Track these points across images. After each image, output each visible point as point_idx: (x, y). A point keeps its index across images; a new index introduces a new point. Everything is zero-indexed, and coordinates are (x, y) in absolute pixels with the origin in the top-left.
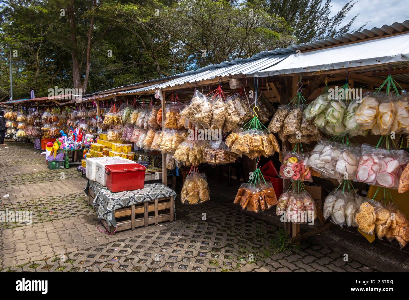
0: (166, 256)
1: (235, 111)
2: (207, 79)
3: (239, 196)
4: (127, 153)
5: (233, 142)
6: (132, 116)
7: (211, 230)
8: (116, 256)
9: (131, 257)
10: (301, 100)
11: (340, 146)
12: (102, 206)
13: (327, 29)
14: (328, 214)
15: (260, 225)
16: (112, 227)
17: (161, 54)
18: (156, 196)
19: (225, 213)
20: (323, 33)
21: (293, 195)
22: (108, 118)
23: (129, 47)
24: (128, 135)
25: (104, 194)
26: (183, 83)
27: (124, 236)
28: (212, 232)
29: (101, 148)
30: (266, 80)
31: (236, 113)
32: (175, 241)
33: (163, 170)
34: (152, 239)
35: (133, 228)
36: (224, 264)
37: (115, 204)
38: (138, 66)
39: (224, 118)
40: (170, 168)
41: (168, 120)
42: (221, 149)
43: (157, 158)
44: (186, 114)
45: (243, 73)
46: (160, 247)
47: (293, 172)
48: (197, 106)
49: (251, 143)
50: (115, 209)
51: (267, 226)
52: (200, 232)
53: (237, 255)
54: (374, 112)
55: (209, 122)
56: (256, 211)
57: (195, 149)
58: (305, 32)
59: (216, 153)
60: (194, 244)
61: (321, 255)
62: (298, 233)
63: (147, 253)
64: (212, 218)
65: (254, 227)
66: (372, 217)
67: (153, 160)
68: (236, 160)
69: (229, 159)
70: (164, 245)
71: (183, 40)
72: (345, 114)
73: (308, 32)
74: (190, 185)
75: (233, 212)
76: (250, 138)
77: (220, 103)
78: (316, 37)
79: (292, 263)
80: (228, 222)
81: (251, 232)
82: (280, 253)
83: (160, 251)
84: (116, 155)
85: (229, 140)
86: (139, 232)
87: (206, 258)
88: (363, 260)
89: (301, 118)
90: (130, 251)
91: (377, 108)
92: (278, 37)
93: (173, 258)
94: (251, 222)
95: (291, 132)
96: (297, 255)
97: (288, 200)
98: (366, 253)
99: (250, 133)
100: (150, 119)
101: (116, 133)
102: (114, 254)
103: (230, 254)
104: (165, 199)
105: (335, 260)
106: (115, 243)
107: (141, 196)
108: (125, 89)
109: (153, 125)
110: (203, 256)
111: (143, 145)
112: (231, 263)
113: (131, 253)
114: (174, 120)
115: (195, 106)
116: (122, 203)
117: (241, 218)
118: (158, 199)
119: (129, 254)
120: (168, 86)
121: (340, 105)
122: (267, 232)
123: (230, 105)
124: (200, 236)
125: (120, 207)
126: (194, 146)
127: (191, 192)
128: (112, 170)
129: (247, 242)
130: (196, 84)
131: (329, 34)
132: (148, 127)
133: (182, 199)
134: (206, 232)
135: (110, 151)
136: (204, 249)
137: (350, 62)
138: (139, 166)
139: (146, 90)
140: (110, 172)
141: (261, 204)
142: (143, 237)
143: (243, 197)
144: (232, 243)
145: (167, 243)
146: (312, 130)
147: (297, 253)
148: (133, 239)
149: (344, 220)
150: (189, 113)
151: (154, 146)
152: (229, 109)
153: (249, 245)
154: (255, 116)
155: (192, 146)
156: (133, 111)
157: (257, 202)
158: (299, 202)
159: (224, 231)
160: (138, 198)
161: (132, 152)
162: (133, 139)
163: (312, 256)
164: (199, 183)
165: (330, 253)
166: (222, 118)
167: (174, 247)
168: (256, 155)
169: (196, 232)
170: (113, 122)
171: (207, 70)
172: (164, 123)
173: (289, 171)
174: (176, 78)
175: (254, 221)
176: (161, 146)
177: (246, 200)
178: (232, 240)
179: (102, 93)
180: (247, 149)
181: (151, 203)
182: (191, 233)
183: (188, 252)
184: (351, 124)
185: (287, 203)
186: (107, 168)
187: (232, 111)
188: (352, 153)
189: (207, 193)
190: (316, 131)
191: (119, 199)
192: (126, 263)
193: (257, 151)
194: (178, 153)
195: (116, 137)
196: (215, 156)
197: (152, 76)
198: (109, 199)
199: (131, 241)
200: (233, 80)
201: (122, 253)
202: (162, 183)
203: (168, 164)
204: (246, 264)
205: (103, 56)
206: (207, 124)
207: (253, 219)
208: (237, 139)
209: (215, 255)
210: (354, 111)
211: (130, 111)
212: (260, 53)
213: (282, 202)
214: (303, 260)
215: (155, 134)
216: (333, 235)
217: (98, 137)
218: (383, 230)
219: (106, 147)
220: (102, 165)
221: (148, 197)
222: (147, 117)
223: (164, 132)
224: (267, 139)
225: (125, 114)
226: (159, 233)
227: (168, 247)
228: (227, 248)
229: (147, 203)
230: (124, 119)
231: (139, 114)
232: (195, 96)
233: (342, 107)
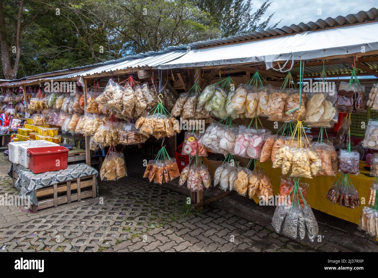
0: (84, 227)
1: (143, 98)
2: (121, 69)
3: (148, 171)
4: (54, 136)
5: (141, 125)
6: (57, 102)
7: (129, 203)
8: (36, 231)
9: (50, 230)
10: (197, 89)
11: (225, 127)
12: (24, 187)
13: (249, 24)
14: (218, 181)
15: (173, 196)
16: (34, 206)
17: (96, 41)
18: (78, 175)
19: (144, 188)
20: (245, 27)
21: (192, 168)
22: (33, 103)
23: (62, 32)
24: (54, 119)
25: (26, 175)
26: (101, 72)
27: (46, 213)
28: (131, 204)
29: (28, 132)
30: (172, 71)
31: (144, 99)
32: (95, 214)
33: (86, 151)
34: (73, 214)
35: (56, 205)
36: (135, 230)
37: (37, 184)
38: (73, 51)
39: (133, 104)
40: (93, 149)
41: (90, 105)
42: (132, 131)
43: (83, 140)
44: (100, 100)
45: (148, 65)
46: (80, 220)
47: (191, 149)
48: (110, 93)
49: (155, 126)
50: (36, 189)
51: (179, 196)
52: (119, 205)
53: (149, 221)
54: (243, 100)
55: (121, 108)
56: (161, 183)
57: (111, 132)
58: (231, 26)
59: (128, 134)
60: (112, 215)
61: (218, 216)
62: (202, 200)
63: (67, 226)
64: (133, 192)
65: (168, 197)
66: (245, 182)
67: (79, 143)
68: (146, 140)
69: (139, 140)
70: (84, 219)
71: (117, 28)
72: (226, 101)
73: (233, 26)
74: (108, 164)
75: (152, 187)
76: (154, 121)
77: (130, 91)
78: (240, 30)
79: (193, 224)
80: (146, 195)
81: (165, 202)
82: (185, 217)
83: (79, 224)
84: (41, 139)
85: (138, 123)
86: (61, 209)
87: (121, 226)
88: (249, 217)
89: (196, 104)
90: (50, 225)
91: (245, 97)
92: (204, 29)
93: (90, 229)
94: (166, 194)
95: (188, 116)
96: (199, 218)
97: (189, 172)
98: (254, 213)
99: (154, 117)
100: (74, 104)
101: (42, 117)
102: (34, 230)
103: (143, 221)
104: (87, 177)
105: (228, 219)
106: (36, 220)
107: (63, 175)
108: (53, 75)
109: (78, 110)
110: (119, 225)
111: (67, 128)
112: (142, 228)
113: (51, 227)
114: (95, 105)
115: (108, 93)
116: (43, 183)
117: (158, 191)
118: (80, 178)
119: (49, 228)
120: (88, 74)
121: (222, 94)
122: (179, 201)
123: (138, 93)
124: (118, 208)
125: (41, 186)
126: (111, 129)
127: (109, 170)
128: (33, 153)
129: (159, 210)
130: (112, 73)
131: (251, 28)
132: (73, 112)
133: (101, 177)
134: (125, 205)
135: (36, 135)
136: (121, 219)
137: (224, 61)
138: (62, 149)
139: (69, 77)
140: (32, 155)
141: (165, 176)
142: (65, 212)
143: (151, 172)
144: (147, 212)
145: (87, 216)
146: (204, 114)
147: (199, 216)
148: (54, 215)
149: (227, 186)
150: (103, 100)
151: (77, 130)
152: (138, 96)
153: (161, 213)
154: (160, 102)
155: (109, 129)
156: (58, 96)
157: (161, 175)
158: (196, 173)
159: (141, 202)
160: (59, 177)
161: (59, 136)
162: (59, 123)
163: (211, 218)
164: (116, 162)
165: (226, 214)
166: (132, 104)
167: (93, 219)
168: (160, 135)
169: (115, 205)
170: (39, 107)
171: (126, 60)
172: (86, 108)
173: (188, 148)
174: (99, 67)
175: (169, 192)
176: (83, 130)
177: (153, 174)
178: (147, 210)
179: (30, 78)
180: (151, 130)
181: (74, 181)
182: (111, 206)
183: (105, 222)
184: (230, 110)
185: (188, 175)
186: (29, 151)
187: (140, 98)
188: (232, 133)
189: (124, 170)
190: (208, 115)
191: (41, 179)
192: (45, 236)
193: (161, 133)
194: (96, 136)
195: (42, 121)
196: (127, 138)
197: (87, 62)
198: (30, 180)
199: (53, 217)
200: (140, 71)
201: (42, 228)
202: (85, 163)
203: (91, 146)
204: (154, 228)
205: (36, 39)
206: (119, 109)
207: (168, 191)
208: (144, 122)
209: (129, 223)
210: (232, 98)
211: (56, 96)
212: (168, 47)
213: (184, 174)
214: (203, 222)
215: (79, 119)
216: (231, 200)
217: (25, 122)
218: (253, 192)
219: (34, 131)
220: (24, 149)
221: (70, 176)
222: (71, 102)
223: (86, 117)
224: (168, 122)
225: (50, 100)
226: (81, 208)
227: (88, 220)
228: (140, 217)
229: (70, 182)
230: (49, 104)
231: (64, 99)
232: (109, 85)
233: (223, 96)
